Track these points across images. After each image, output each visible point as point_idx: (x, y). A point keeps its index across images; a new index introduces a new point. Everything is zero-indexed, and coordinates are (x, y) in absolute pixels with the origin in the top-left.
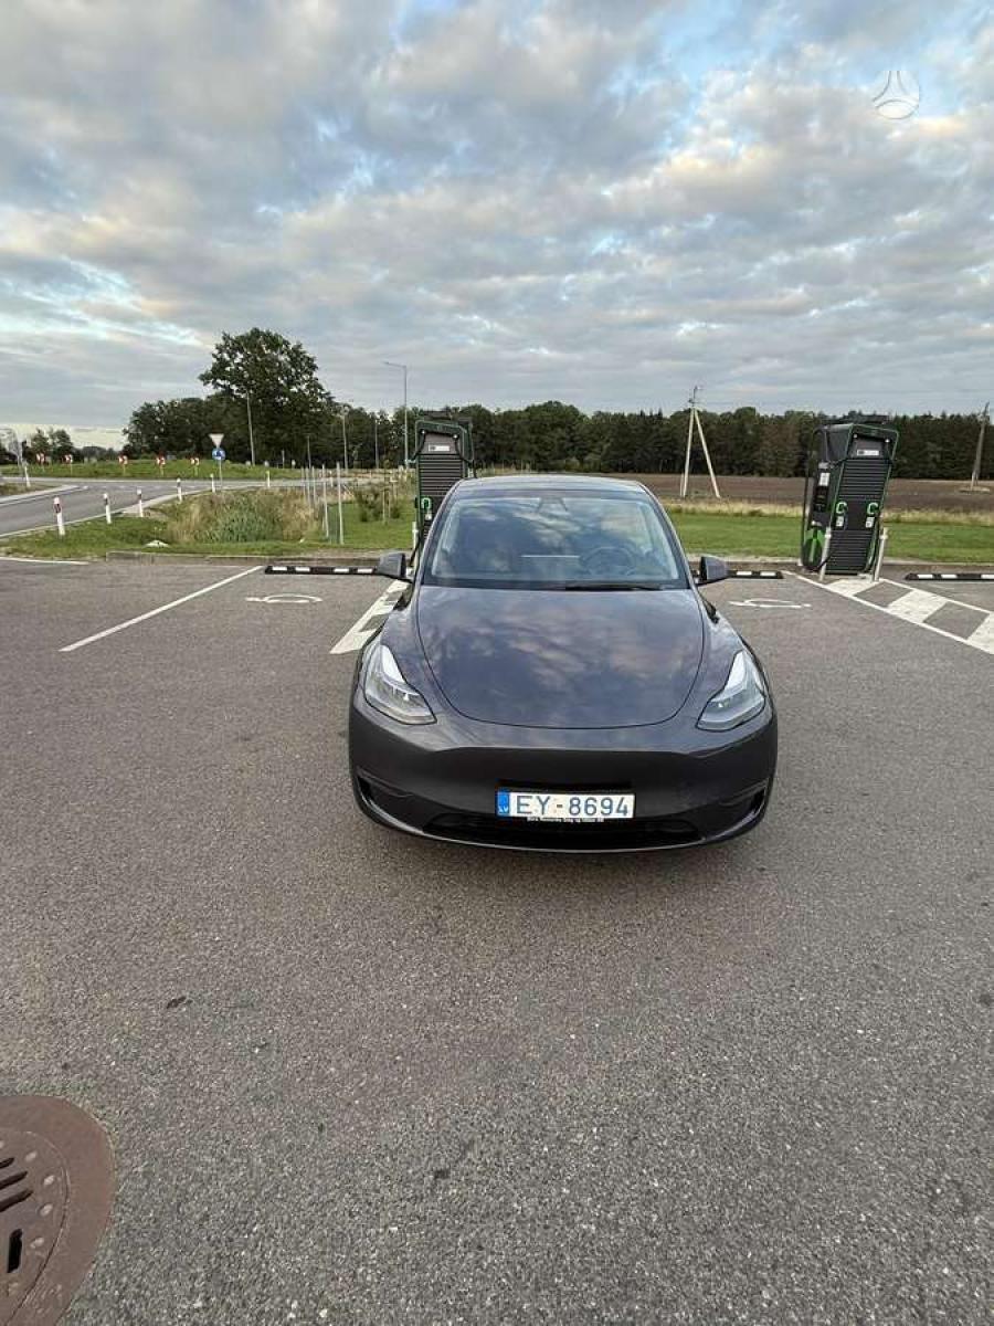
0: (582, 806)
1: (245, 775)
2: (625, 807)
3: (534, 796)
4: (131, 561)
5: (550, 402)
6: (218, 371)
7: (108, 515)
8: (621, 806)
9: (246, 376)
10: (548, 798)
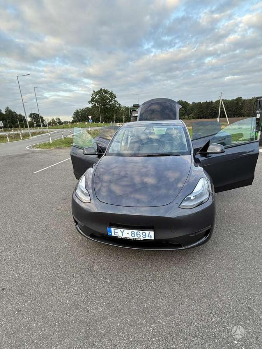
0: (135, 234)
1: (59, 211)
2: (151, 236)
3: (119, 230)
4: (61, 149)
5: (180, 101)
6: (92, 101)
7: (63, 138)
8: (149, 235)
9: (99, 101)
10: (124, 231)
